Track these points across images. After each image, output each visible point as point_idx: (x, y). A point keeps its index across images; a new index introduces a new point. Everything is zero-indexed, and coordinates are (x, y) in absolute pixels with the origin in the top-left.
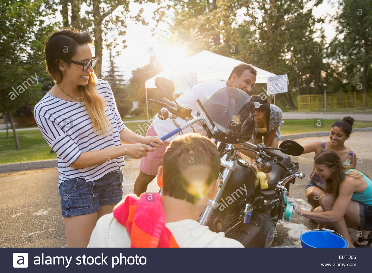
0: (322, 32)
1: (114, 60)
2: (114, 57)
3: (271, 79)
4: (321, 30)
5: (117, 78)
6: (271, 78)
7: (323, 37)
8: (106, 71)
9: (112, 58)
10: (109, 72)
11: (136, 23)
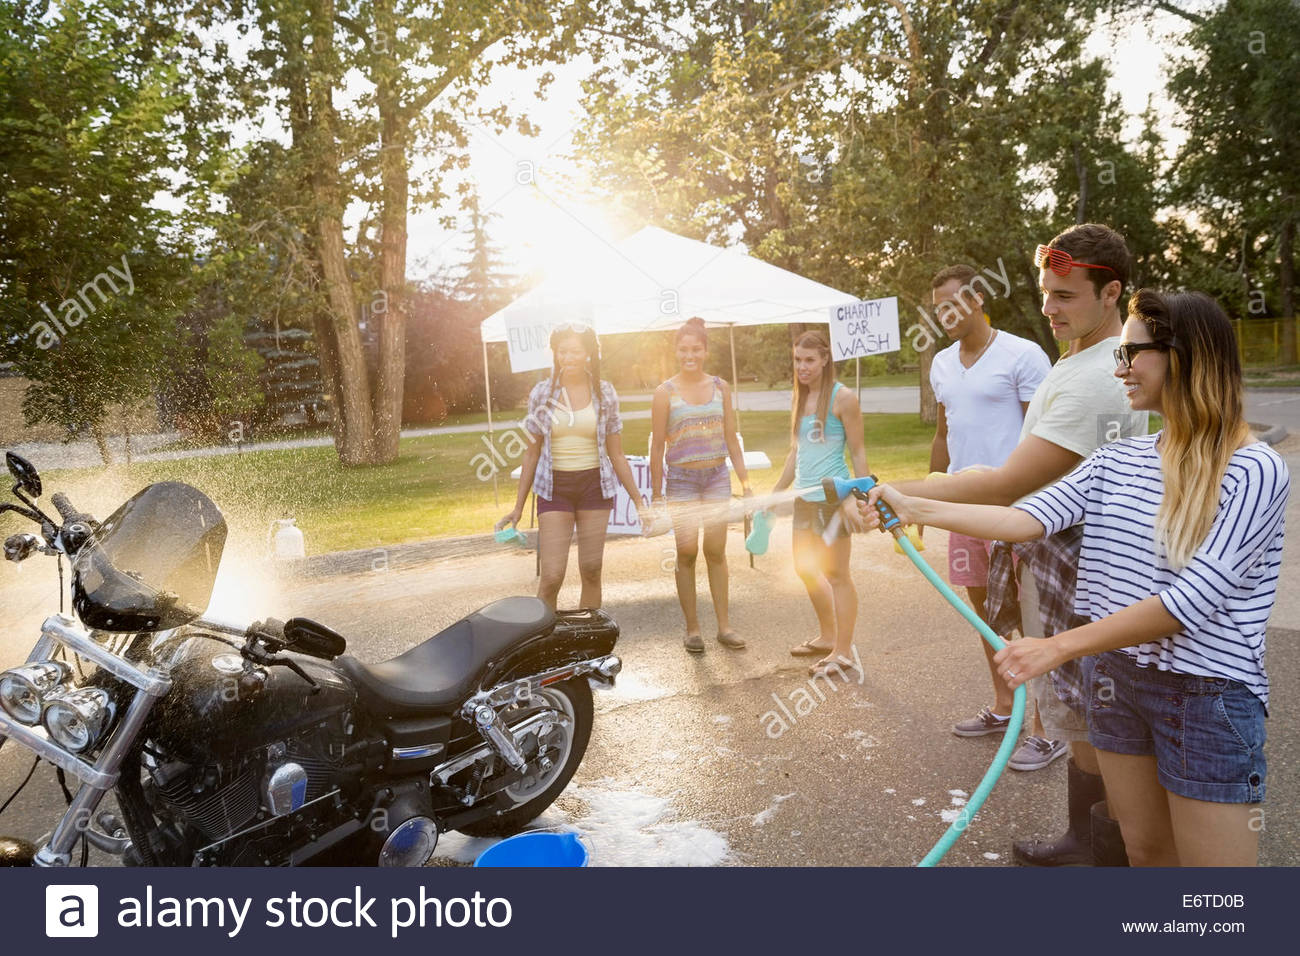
0: (1150, 124)
1: (488, 229)
2: (485, 219)
3: (842, 314)
4: (1145, 116)
5: (497, 282)
6: (841, 309)
7: (1154, 138)
8: (462, 265)
9: (480, 221)
10: (469, 266)
11: (499, 132)
